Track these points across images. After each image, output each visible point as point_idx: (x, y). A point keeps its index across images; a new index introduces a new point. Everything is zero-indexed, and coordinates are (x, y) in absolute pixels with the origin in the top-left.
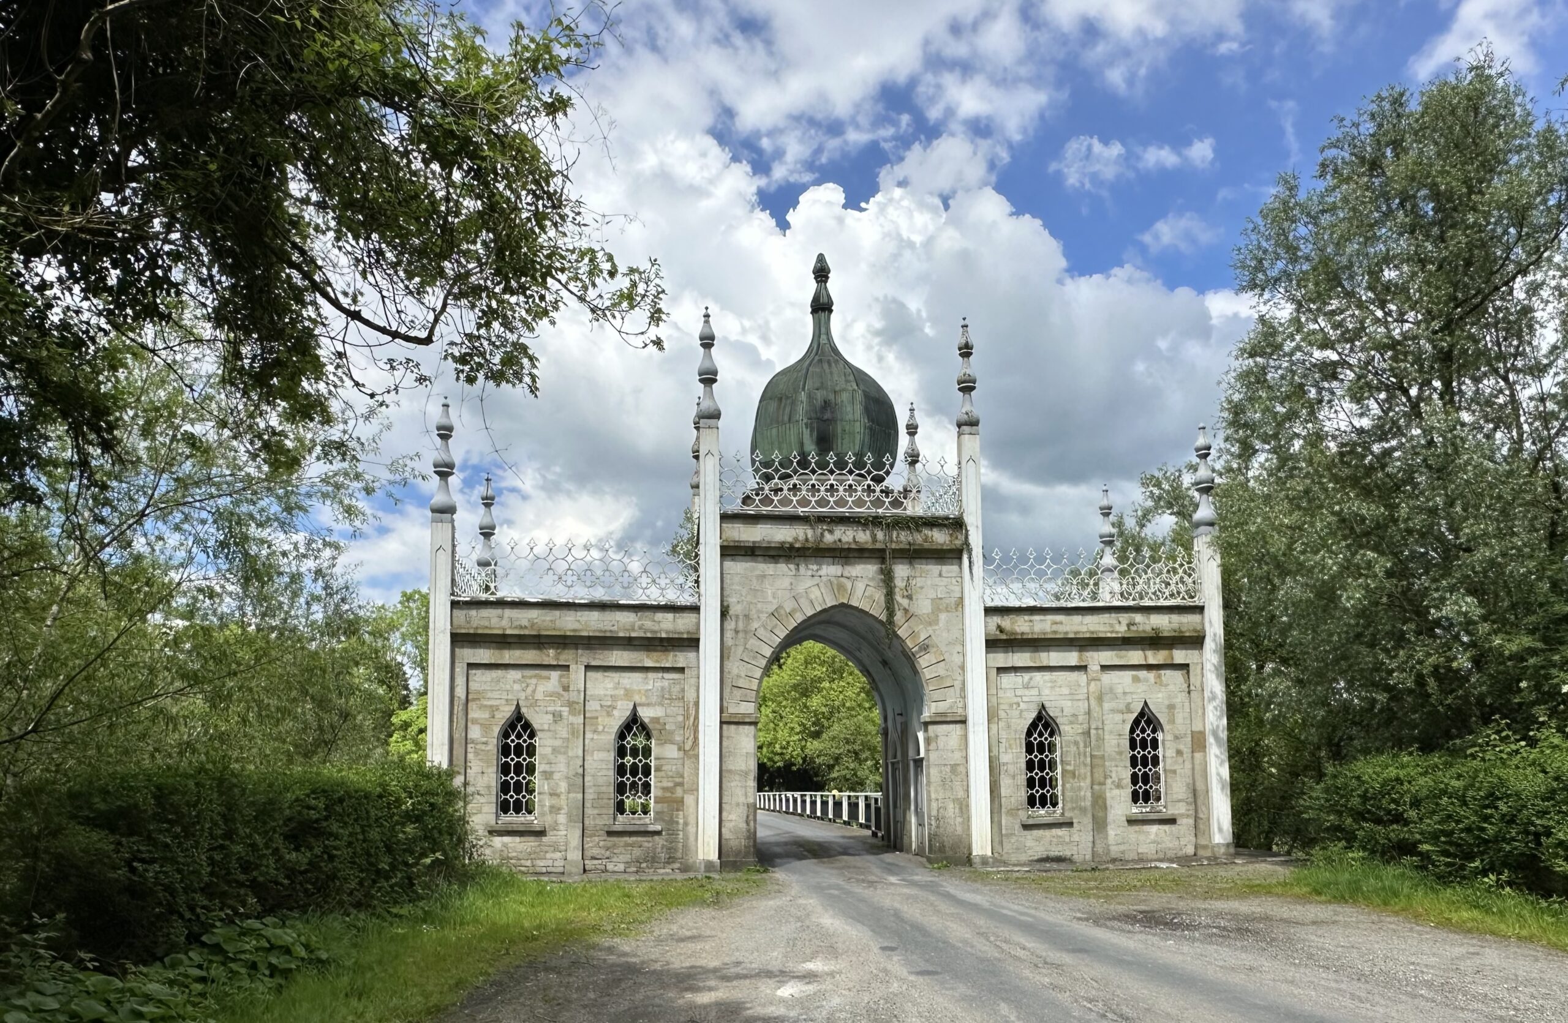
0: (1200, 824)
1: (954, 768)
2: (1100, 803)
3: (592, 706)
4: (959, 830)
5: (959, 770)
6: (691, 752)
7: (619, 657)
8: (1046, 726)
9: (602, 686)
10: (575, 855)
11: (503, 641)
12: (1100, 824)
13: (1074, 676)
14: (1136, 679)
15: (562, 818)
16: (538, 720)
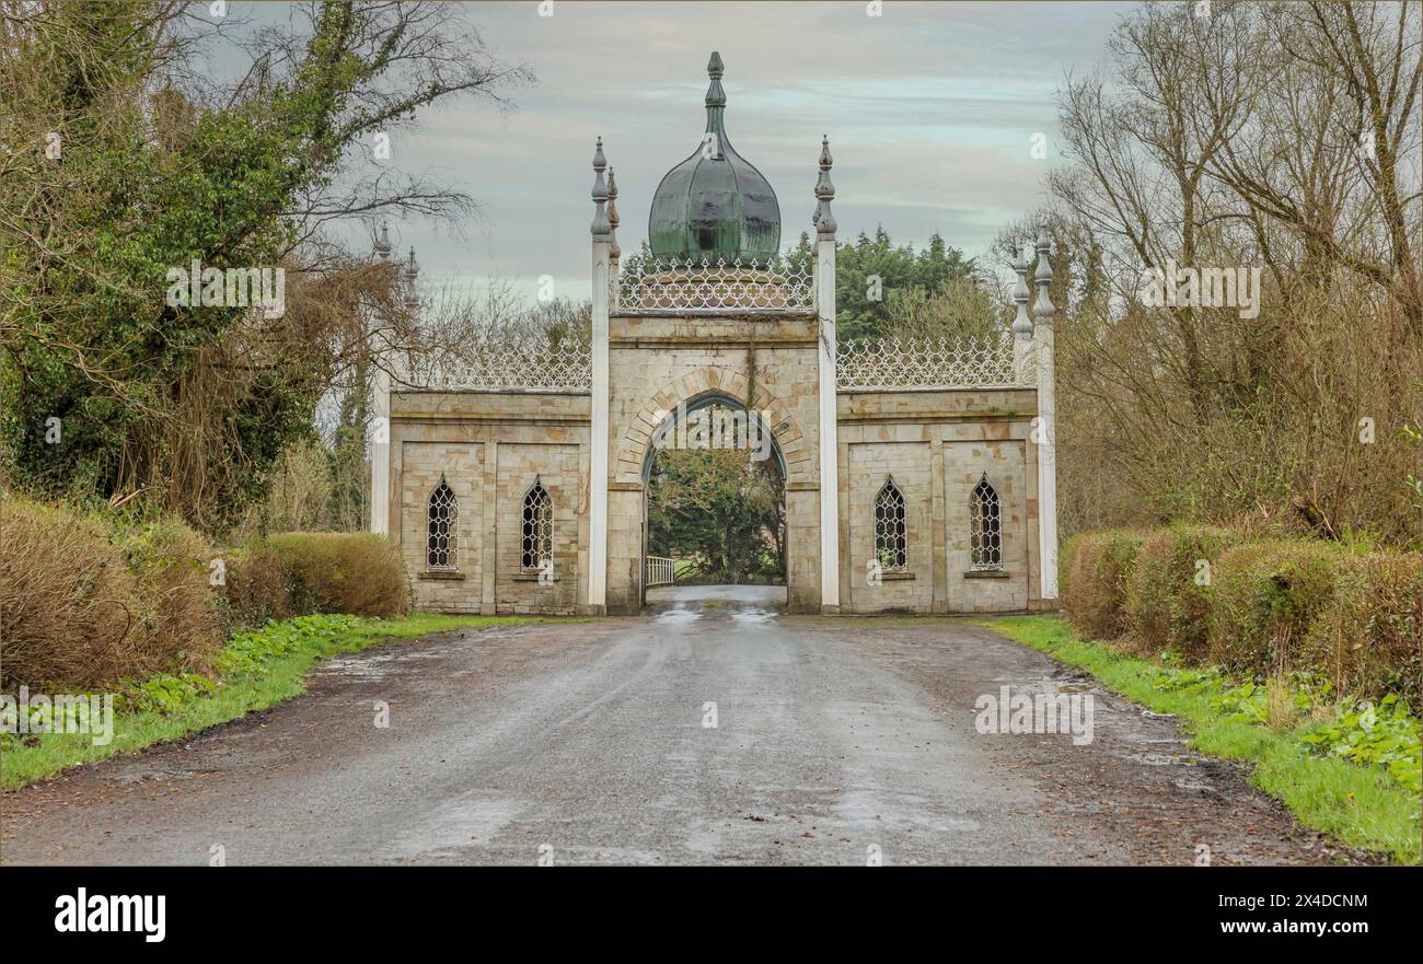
0: (1031, 578)
1: (809, 528)
2: (940, 562)
3: (504, 476)
4: (813, 584)
5: (813, 530)
6: (583, 514)
7: (525, 434)
8: (895, 494)
9: (511, 460)
10: (489, 599)
11: (431, 421)
12: (940, 580)
13: (919, 450)
14: (976, 453)
15: (478, 569)
16: (458, 486)
